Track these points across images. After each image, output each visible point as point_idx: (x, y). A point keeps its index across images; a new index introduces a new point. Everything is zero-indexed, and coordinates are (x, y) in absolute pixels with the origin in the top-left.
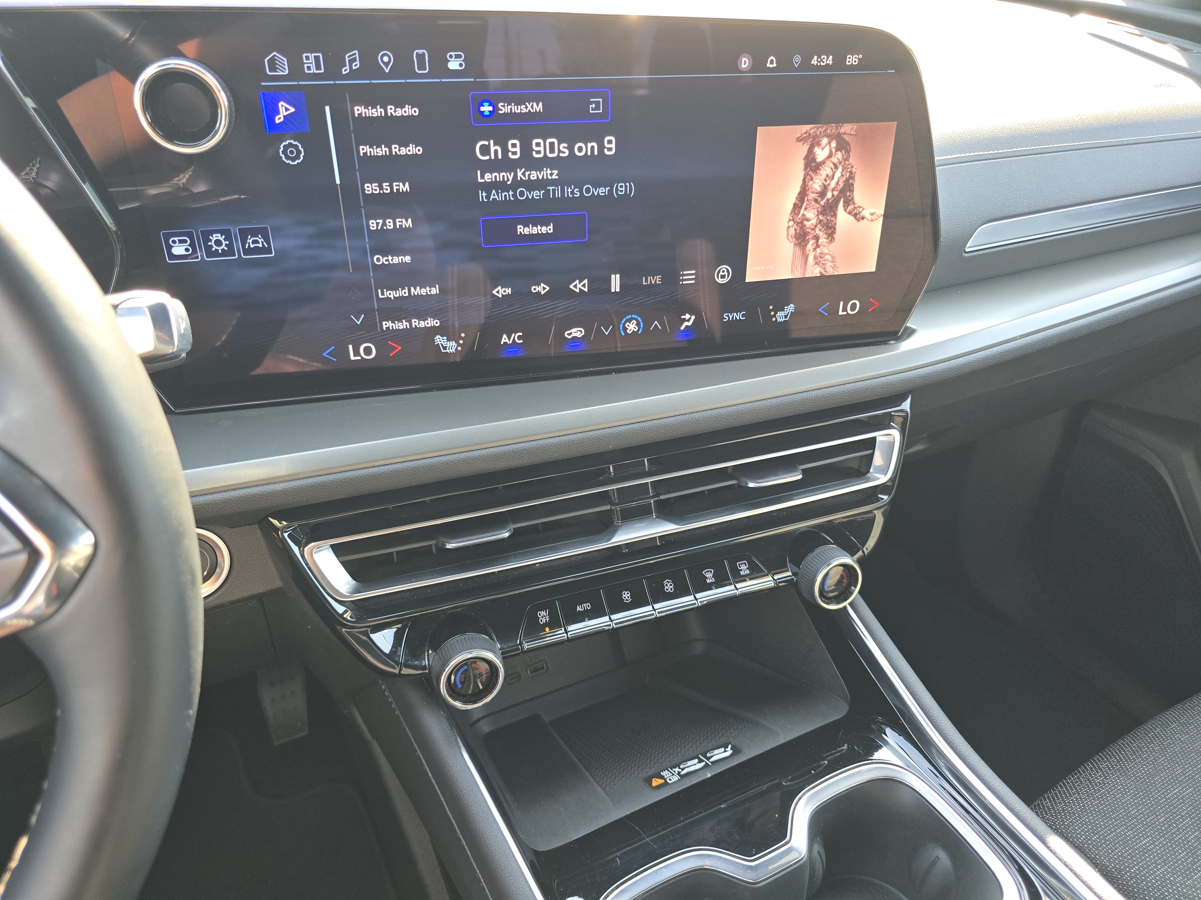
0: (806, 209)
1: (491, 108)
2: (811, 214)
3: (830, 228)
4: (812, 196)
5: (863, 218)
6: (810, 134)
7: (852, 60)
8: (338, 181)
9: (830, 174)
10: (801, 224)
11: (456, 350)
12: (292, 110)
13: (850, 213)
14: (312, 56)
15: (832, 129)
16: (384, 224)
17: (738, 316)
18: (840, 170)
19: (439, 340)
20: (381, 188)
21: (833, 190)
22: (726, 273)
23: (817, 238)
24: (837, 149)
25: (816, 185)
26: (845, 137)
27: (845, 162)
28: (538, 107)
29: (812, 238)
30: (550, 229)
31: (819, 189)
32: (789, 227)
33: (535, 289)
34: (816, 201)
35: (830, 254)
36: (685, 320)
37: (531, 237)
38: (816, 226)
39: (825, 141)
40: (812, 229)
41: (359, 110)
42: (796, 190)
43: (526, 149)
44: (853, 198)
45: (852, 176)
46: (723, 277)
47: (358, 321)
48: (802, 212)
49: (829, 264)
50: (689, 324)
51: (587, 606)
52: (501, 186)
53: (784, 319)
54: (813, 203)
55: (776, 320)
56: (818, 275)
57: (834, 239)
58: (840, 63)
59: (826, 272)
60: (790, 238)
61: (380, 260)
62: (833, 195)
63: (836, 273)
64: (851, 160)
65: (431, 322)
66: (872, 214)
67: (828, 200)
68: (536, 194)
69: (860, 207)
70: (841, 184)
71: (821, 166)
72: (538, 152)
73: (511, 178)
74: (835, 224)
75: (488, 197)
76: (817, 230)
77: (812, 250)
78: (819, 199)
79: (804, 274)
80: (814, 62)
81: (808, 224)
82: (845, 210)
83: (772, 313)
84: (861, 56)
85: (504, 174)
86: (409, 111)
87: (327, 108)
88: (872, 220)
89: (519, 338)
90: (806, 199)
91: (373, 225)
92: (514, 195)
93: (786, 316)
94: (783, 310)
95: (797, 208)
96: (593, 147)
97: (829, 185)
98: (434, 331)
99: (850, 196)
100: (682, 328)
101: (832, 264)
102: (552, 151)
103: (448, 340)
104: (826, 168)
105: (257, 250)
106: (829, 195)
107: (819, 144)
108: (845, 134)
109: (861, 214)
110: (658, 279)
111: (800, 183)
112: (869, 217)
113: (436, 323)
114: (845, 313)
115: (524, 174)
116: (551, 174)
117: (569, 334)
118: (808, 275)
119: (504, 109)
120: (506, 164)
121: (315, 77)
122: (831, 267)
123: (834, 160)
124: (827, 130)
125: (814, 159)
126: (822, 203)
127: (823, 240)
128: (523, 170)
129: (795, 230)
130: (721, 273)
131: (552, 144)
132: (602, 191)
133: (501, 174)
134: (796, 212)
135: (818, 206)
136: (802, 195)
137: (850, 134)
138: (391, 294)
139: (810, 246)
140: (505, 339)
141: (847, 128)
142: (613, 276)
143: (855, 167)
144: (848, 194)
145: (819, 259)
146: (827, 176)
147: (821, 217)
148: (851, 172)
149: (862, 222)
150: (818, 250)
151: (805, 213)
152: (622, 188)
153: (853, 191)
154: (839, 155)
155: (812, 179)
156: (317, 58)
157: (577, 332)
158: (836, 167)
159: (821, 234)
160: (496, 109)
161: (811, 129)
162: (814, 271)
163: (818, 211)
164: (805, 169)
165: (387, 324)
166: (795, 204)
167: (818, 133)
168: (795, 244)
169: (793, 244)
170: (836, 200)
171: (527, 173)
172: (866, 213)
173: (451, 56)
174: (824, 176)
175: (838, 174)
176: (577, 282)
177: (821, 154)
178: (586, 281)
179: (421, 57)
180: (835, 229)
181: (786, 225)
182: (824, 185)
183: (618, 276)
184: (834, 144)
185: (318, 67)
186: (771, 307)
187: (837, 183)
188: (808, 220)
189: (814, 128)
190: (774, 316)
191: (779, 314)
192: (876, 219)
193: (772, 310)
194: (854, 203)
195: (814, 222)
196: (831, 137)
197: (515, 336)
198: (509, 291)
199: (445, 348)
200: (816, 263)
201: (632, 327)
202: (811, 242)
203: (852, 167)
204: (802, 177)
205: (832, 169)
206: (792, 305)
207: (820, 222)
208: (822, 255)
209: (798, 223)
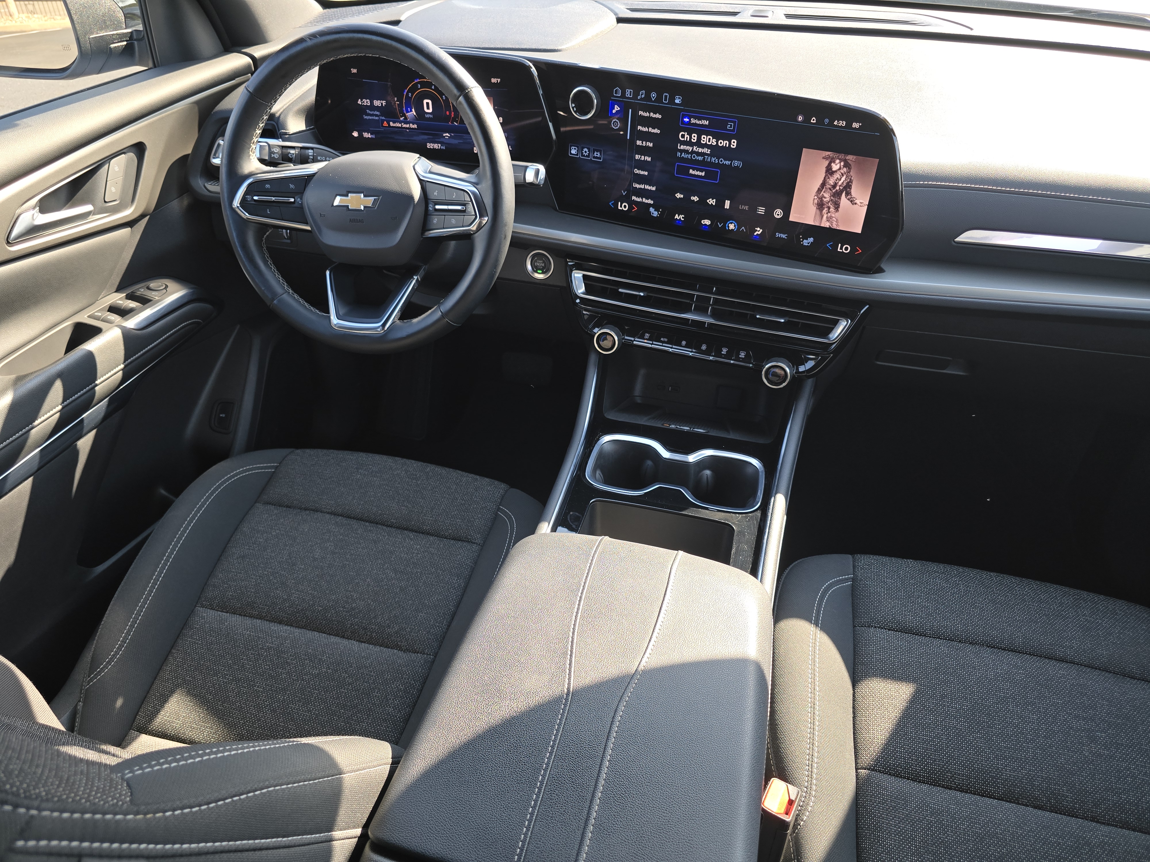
0: (824, 192)
1: (688, 120)
2: (827, 196)
3: (837, 204)
4: (828, 186)
5: (856, 204)
6: (830, 157)
7: (856, 125)
8: (628, 138)
9: (839, 178)
10: (821, 199)
11: (657, 216)
12: (619, 109)
13: (848, 199)
14: (629, 90)
15: (842, 156)
16: (641, 157)
17: (784, 236)
18: (845, 177)
19: (652, 210)
20: (642, 143)
21: (840, 186)
22: (780, 213)
23: (829, 208)
24: (844, 166)
25: (831, 181)
26: (849, 161)
27: (847, 174)
28: (706, 123)
29: (827, 207)
30: (703, 174)
31: (832, 184)
32: (814, 199)
33: (693, 198)
34: (830, 189)
35: (835, 218)
36: (757, 230)
37: (694, 176)
38: (829, 202)
39: (838, 161)
40: (827, 203)
41: (641, 113)
42: (821, 182)
43: (699, 139)
44: (851, 192)
45: (851, 181)
46: (778, 215)
47: (624, 193)
48: (822, 193)
49: (835, 223)
50: (759, 233)
51: (666, 340)
52: (686, 152)
53: (807, 245)
55: (803, 244)
56: (828, 227)
57: (838, 210)
58: (849, 125)
59: (832, 226)
60: (815, 204)
61: (636, 171)
62: (840, 189)
63: (838, 228)
64: (851, 173)
65: (650, 202)
66: (861, 203)
67: (837, 190)
68: (700, 158)
69: (854, 198)
70: (845, 184)
71: (834, 173)
72: (704, 141)
73: (691, 150)
74: (840, 203)
75: (681, 155)
76: (829, 204)
77: (825, 213)
78: (832, 189)
79: (820, 225)
80: (836, 123)
81: (825, 200)
82: (846, 197)
84: (861, 124)
86: (658, 116)
87: (630, 110)
88: (861, 206)
89: (683, 217)
90: (825, 187)
91: (637, 157)
92: (691, 157)
93: (808, 243)
94: (807, 239)
95: (819, 190)
96: (726, 143)
97: (838, 183)
98: (649, 205)
99: (849, 191)
100: (755, 234)
101: (837, 223)
102: (709, 141)
103: (655, 211)
104: (837, 175)
105: (596, 158)
106: (838, 188)
107: (834, 162)
109: (855, 202)
110: (747, 208)
111: (823, 179)
112: (860, 204)
113: (652, 202)
114: (842, 251)
116: (707, 151)
117: (704, 222)
118: (822, 225)
119: (693, 121)
120: (689, 143)
121: (629, 98)
123: (842, 172)
124: (839, 156)
125: (831, 169)
126: (834, 191)
127: (832, 210)
129: (818, 201)
130: (777, 213)
131: (710, 139)
132: (728, 163)
133: (688, 147)
134: (819, 192)
135: (831, 192)
136: (823, 185)
137: (851, 161)
138: (638, 186)
139: (825, 211)
140: (677, 217)
141: (850, 157)
142: (726, 201)
143: (853, 177)
146: (837, 178)
147: (832, 198)
148: (851, 179)
149: (855, 205)
150: (829, 214)
151: (824, 194)
152: (736, 163)
153: (851, 189)
154: (845, 169)
155: (829, 178)
156: (631, 91)
157: (707, 222)
158: (843, 175)
159: (831, 206)
160: (690, 120)
161: (830, 154)
162: (826, 224)
163: (831, 195)
164: (826, 173)
165: (634, 198)
166: (819, 189)
167: (834, 157)
168: (817, 208)
170: (841, 192)
171: (697, 149)
172: (857, 201)
173: (677, 98)
174: (835, 178)
175: (843, 179)
176: (711, 199)
177: (835, 167)
178: (714, 200)
179: (666, 96)
180: (839, 205)
181: (813, 197)
182: (835, 182)
183: (729, 201)
184: (842, 164)
185: (630, 95)
186: (801, 236)
187: (843, 183)
188: (825, 198)
189: (832, 154)
190: (802, 241)
191: (805, 241)
192: (863, 206)
193: (801, 238)
194: (851, 195)
195: (828, 199)
196: (841, 160)
197: (681, 216)
198: (682, 196)
199: (653, 214)
200: (828, 221)
201: (732, 227)
202: (826, 209)
204: (824, 176)
205: (840, 175)
206: (812, 238)
207: (832, 200)
208: (831, 217)
209: (819, 198)
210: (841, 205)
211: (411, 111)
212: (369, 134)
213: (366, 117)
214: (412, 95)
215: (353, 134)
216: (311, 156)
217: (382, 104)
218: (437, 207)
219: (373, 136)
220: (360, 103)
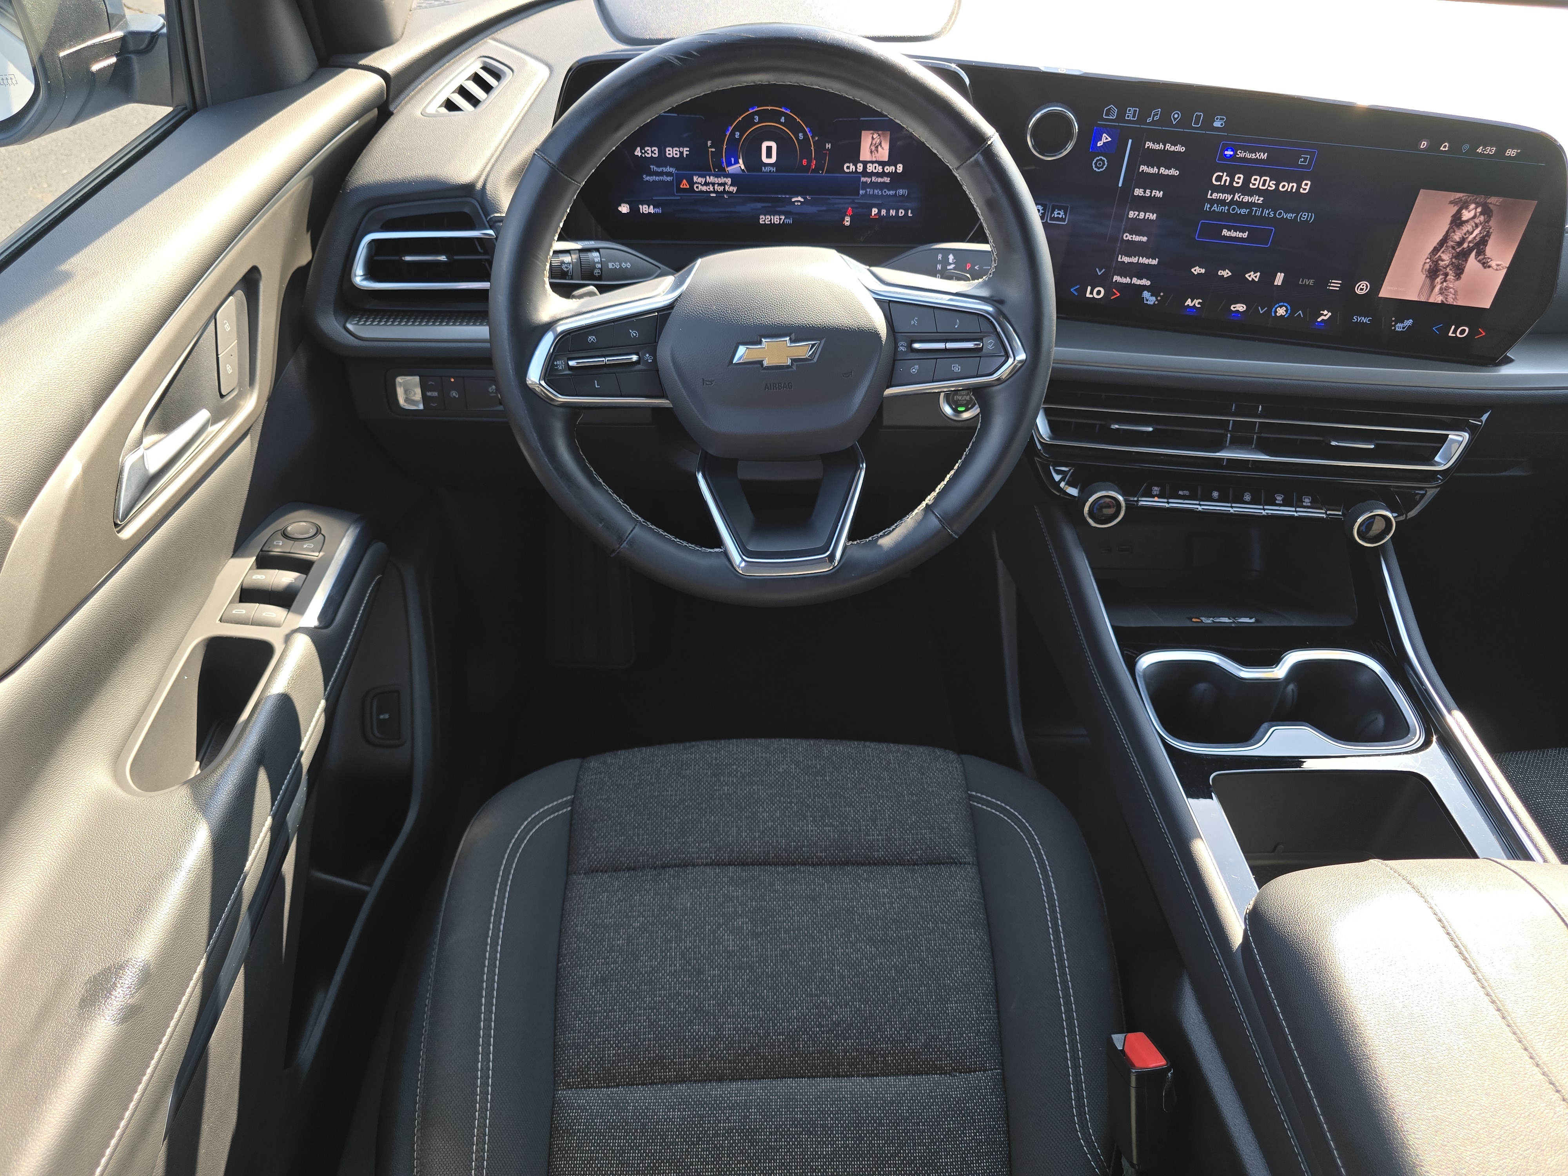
0: (1443, 252)
1: (1232, 153)
2: (1446, 258)
3: (1459, 269)
4: (1451, 243)
5: (1489, 267)
6: (1461, 200)
7: (1511, 153)
8: (1120, 185)
9: (1471, 230)
10: (1436, 263)
11: (1154, 303)
12: (1110, 139)
13: (1479, 261)
14: (1132, 109)
15: (1481, 199)
16: (1138, 215)
17: (1365, 320)
18: (1480, 229)
19: (1146, 294)
20: (1145, 192)
21: (1470, 242)
22: (1365, 287)
23: (1446, 275)
24: (1481, 213)
25: (1457, 236)
26: (1490, 206)
27: (1485, 224)
28: (1264, 156)
29: (1442, 275)
30: (1245, 235)
31: (1458, 240)
32: (1425, 263)
33: (1221, 273)
34: (1453, 248)
35: (1454, 289)
36: (1322, 314)
37: (1231, 238)
38: (1448, 266)
39: (1473, 206)
40: (1444, 268)
41: (1149, 144)
42: (1439, 237)
43: (1247, 181)
44: (1485, 251)
45: (1488, 235)
46: (1362, 289)
47: (1100, 272)
48: (1439, 254)
49: (1451, 295)
50: (1326, 318)
51: (1186, 493)
52: (1222, 202)
53: (1401, 330)
54: (1450, 249)
55: (1395, 329)
56: (1440, 302)
57: (1461, 278)
58: (1500, 152)
59: (1447, 301)
60: (1424, 271)
61: (1127, 237)
62: (1469, 246)
63: (1455, 304)
64: (1491, 223)
65: (1145, 282)
66: (1498, 265)
67: (1463, 249)
68: (1244, 211)
69: (1489, 258)
70: (1478, 239)
71: (1464, 223)
72: (1254, 184)
73: (1229, 199)
74: (1465, 267)
75: (1210, 208)
76: (1448, 269)
77: (1439, 283)
78: (1456, 247)
79: (1428, 300)
80: (1479, 150)
81: (1441, 263)
82: (1476, 258)
83: (1393, 323)
84: (1519, 151)
85: (1226, 195)
86: (1179, 148)
87: (1130, 141)
88: (1497, 270)
89: (1199, 303)
90: (1445, 245)
91: (1132, 214)
92: (1228, 210)
93: (1404, 328)
94: (1403, 323)
95: (1436, 250)
96: (1293, 186)
97: (1467, 238)
98: (1144, 288)
99: (1482, 249)
100: (1319, 320)
101: (1453, 296)
102: (1264, 185)
103: (1151, 295)
104: (1468, 226)
105: (1058, 219)
106: (1465, 245)
107: (1467, 208)
108: (1491, 203)
109: (1489, 264)
110: (1311, 282)
111: (1444, 233)
113: (1148, 283)
114: (1454, 335)
115: (1239, 197)
116: (1258, 200)
117: (1234, 308)
118: (1431, 300)
119: (1241, 154)
120: (1230, 189)
121: (1130, 121)
122: (1452, 298)
123: (1477, 221)
124: (1476, 199)
125: (1460, 218)
126: (1458, 250)
127: (1451, 277)
128: (1240, 194)
129: (1430, 266)
130: (1361, 287)
131: (1265, 181)
132: (1290, 216)
133: (1224, 195)
134: (1434, 253)
135: (1454, 251)
136: (1443, 242)
137: (1495, 205)
138: (1126, 260)
139: (1439, 280)
140: (1188, 302)
141: (1493, 200)
142: (1279, 274)
143: (1493, 228)
144: (1481, 247)
145: (1443, 291)
146: (1468, 231)
147: (1454, 260)
148: (1488, 232)
149: (1487, 269)
150: (1445, 284)
151: (1442, 255)
152: (1305, 216)
153: (1486, 246)
154: (1482, 218)
155: (1454, 232)
156: (1135, 111)
157: (1241, 307)
158: (1477, 226)
159: (1451, 272)
160: (1236, 154)
161: (1463, 196)
162: (1436, 298)
163: (1452, 255)
164: (1451, 224)
165: (1117, 278)
166: (1435, 247)
167: (1469, 200)
168: (1427, 276)
169: (1425, 276)
170: (1470, 250)
171: (1242, 197)
172: (1493, 264)
173: (1217, 119)
174: (1465, 231)
175: (1477, 232)
176: (1252, 273)
177: (1466, 215)
178: (1258, 274)
179: (1198, 117)
180: (1463, 271)
181: (1424, 261)
182: (1463, 237)
183: (1283, 274)
184: (1479, 210)
185: (1134, 117)
186: (1393, 319)
187: (1475, 238)
188: (1443, 260)
189: (1466, 196)
190: (1394, 326)
191: (1398, 325)
192: (1500, 270)
193: (1393, 321)
194: (1485, 255)
195: (1447, 263)
196: (1478, 205)
197: (1197, 302)
198: (1203, 271)
199: (1147, 300)
200: (1440, 293)
201: (1281, 311)
202: (1441, 277)
203: (1491, 228)
204: (1446, 229)
205: (1473, 227)
206: (1411, 320)
207: (1452, 263)
208: (1447, 288)
209: (1433, 261)
210: (1466, 270)
211: (737, 162)
212: (652, 207)
213: (648, 178)
214: (741, 136)
215: (620, 209)
216: (598, 263)
217: (681, 153)
218: (917, 346)
219: (659, 211)
220: (639, 154)
